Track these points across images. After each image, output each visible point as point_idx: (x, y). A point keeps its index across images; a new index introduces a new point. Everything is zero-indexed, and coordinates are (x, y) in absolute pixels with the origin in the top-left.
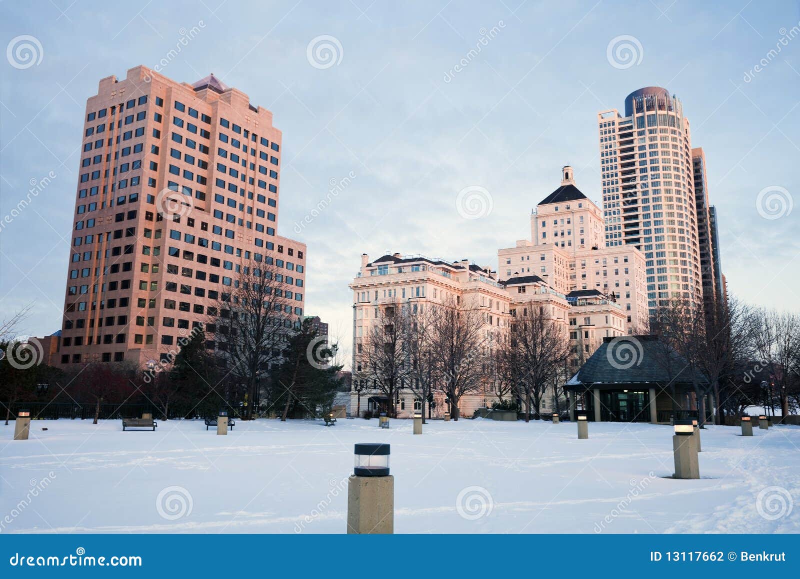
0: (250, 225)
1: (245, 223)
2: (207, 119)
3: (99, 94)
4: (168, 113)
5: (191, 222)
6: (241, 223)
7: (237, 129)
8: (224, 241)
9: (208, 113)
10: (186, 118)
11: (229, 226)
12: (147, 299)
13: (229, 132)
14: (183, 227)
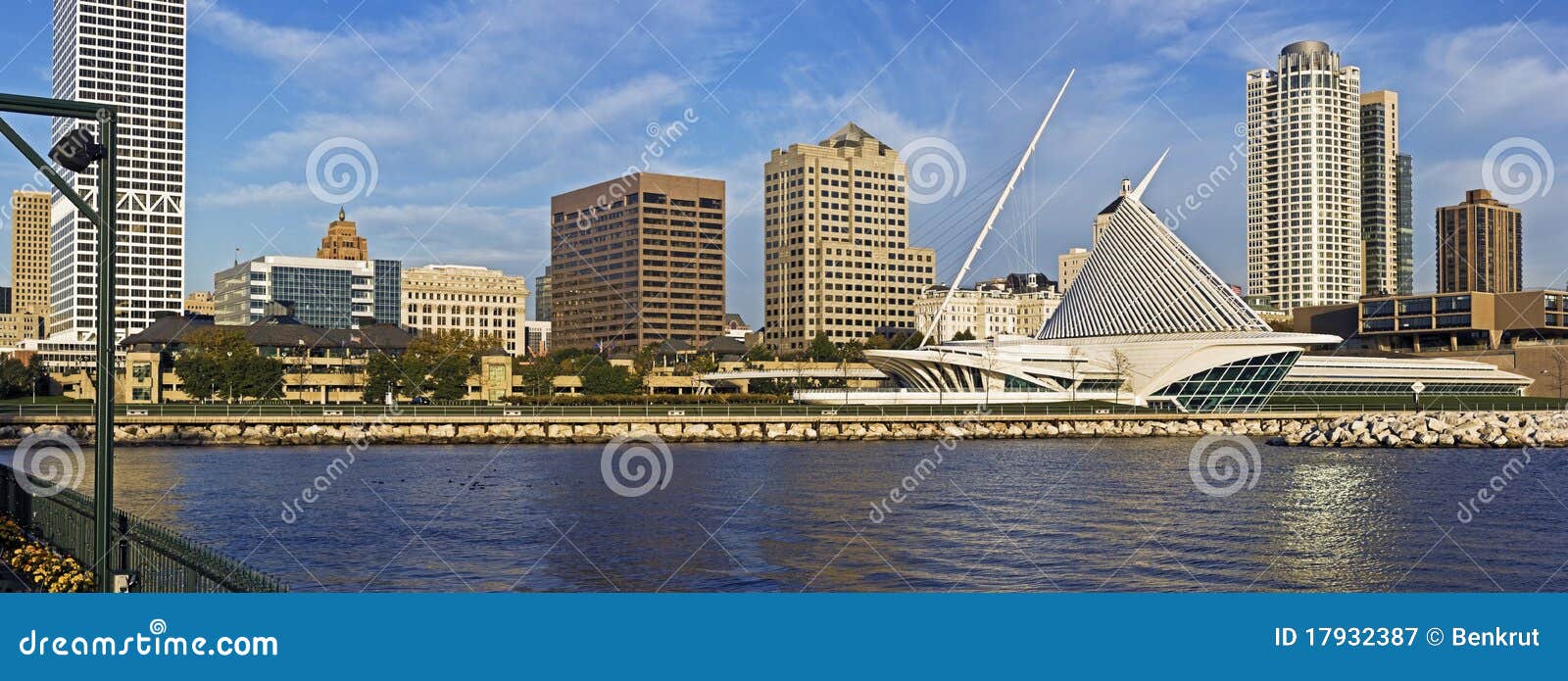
0: (883, 244)
1: (880, 243)
2: (845, 173)
3: (773, 160)
4: (817, 177)
5: (839, 252)
6: (876, 244)
7: (868, 174)
8: (864, 260)
9: (846, 167)
10: (830, 177)
11: (868, 249)
12: (815, 306)
13: (863, 179)
14: (833, 257)
